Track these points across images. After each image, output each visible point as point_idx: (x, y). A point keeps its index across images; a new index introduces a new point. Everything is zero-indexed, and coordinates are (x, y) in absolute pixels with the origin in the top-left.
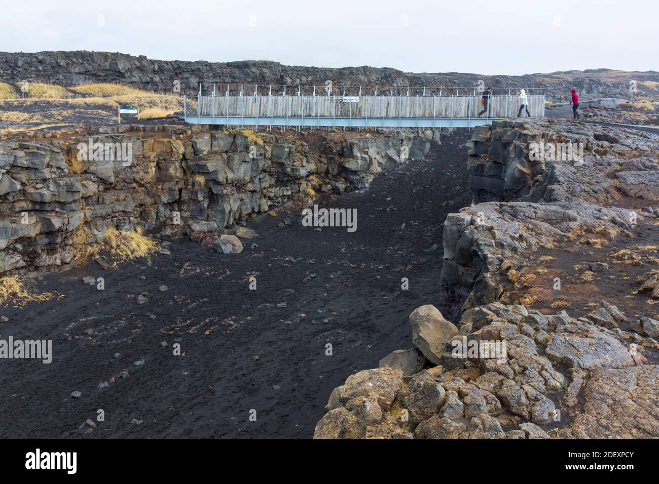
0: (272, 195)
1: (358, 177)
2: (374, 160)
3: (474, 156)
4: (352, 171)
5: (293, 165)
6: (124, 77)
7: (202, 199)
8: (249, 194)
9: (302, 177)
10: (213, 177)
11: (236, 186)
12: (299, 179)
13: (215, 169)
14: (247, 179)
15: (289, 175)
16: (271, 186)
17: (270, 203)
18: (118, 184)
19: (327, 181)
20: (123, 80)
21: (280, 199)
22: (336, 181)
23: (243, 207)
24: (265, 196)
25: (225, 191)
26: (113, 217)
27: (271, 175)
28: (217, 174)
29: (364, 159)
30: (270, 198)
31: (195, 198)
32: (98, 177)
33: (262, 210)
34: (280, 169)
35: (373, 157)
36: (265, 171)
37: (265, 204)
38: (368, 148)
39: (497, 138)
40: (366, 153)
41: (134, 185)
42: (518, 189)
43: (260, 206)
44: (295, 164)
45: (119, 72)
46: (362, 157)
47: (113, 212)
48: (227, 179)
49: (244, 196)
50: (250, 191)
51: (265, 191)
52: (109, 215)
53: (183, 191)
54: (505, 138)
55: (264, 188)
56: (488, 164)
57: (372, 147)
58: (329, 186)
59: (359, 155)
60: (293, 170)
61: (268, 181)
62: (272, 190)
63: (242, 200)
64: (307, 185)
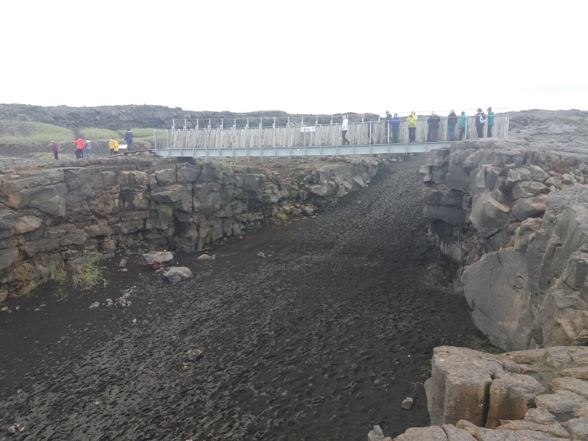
0: (245, 220)
1: (325, 202)
2: (340, 186)
3: (430, 183)
4: (319, 196)
5: (264, 193)
6: (165, 124)
7: (166, 227)
8: (220, 221)
9: (274, 203)
10: (177, 206)
11: (205, 214)
12: (271, 205)
13: (180, 199)
14: (217, 206)
15: (260, 202)
16: (244, 212)
17: (242, 227)
18: (71, 217)
19: (298, 205)
20: (164, 126)
21: (253, 223)
22: (306, 205)
23: (214, 233)
24: (238, 221)
25: (191, 220)
26: (62, 251)
27: (244, 202)
28: (181, 204)
29: (331, 185)
30: (243, 223)
31: (159, 227)
32: (42, 212)
33: (234, 233)
34: (252, 197)
35: (340, 183)
36: (236, 199)
37: (238, 228)
38: (334, 175)
39: (457, 162)
40: (333, 180)
41: (93, 217)
42: (490, 234)
43: (233, 230)
44: (265, 191)
45: (160, 120)
46: (329, 184)
47: (61, 246)
48: (193, 207)
49: (213, 222)
50: (221, 218)
51: (237, 216)
52: (56, 249)
53: (147, 221)
54: (468, 161)
55: (237, 214)
56: (446, 193)
57: (339, 174)
58: (300, 210)
59: (326, 182)
60: (264, 197)
61: (241, 207)
62: (245, 215)
63: (212, 226)
64: (279, 210)
